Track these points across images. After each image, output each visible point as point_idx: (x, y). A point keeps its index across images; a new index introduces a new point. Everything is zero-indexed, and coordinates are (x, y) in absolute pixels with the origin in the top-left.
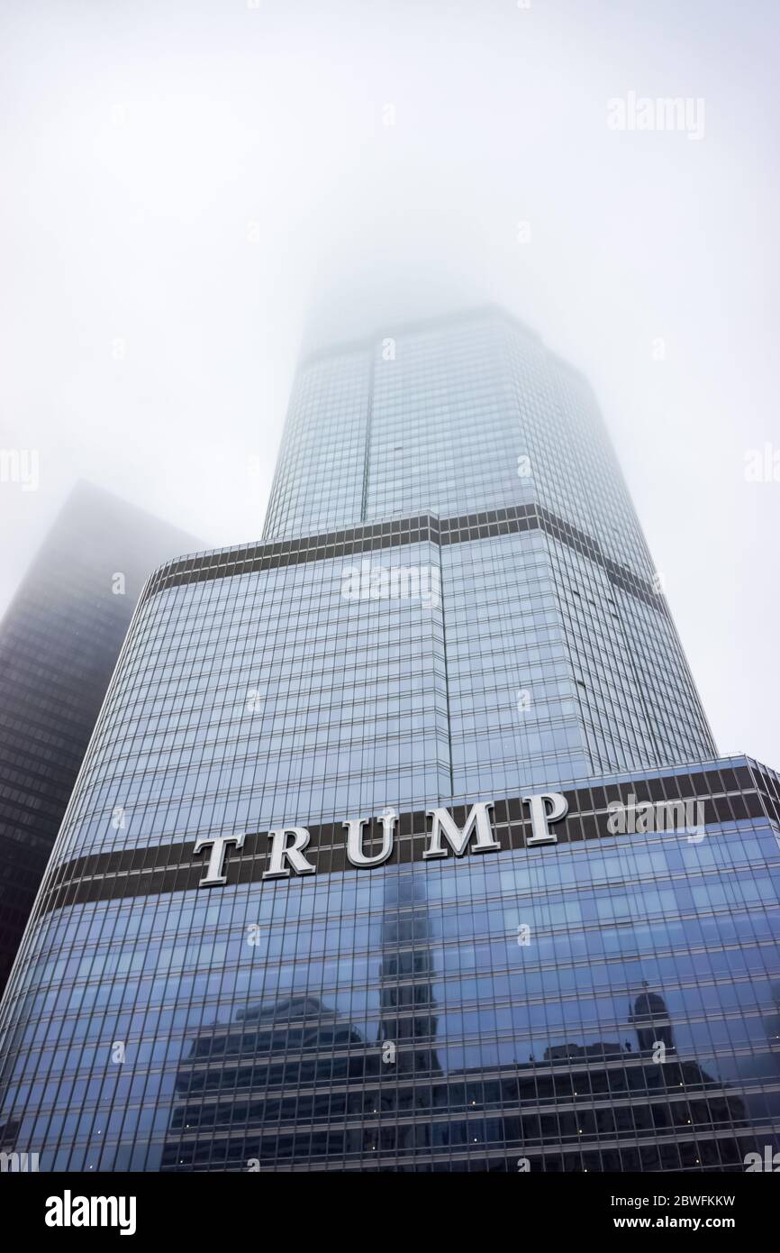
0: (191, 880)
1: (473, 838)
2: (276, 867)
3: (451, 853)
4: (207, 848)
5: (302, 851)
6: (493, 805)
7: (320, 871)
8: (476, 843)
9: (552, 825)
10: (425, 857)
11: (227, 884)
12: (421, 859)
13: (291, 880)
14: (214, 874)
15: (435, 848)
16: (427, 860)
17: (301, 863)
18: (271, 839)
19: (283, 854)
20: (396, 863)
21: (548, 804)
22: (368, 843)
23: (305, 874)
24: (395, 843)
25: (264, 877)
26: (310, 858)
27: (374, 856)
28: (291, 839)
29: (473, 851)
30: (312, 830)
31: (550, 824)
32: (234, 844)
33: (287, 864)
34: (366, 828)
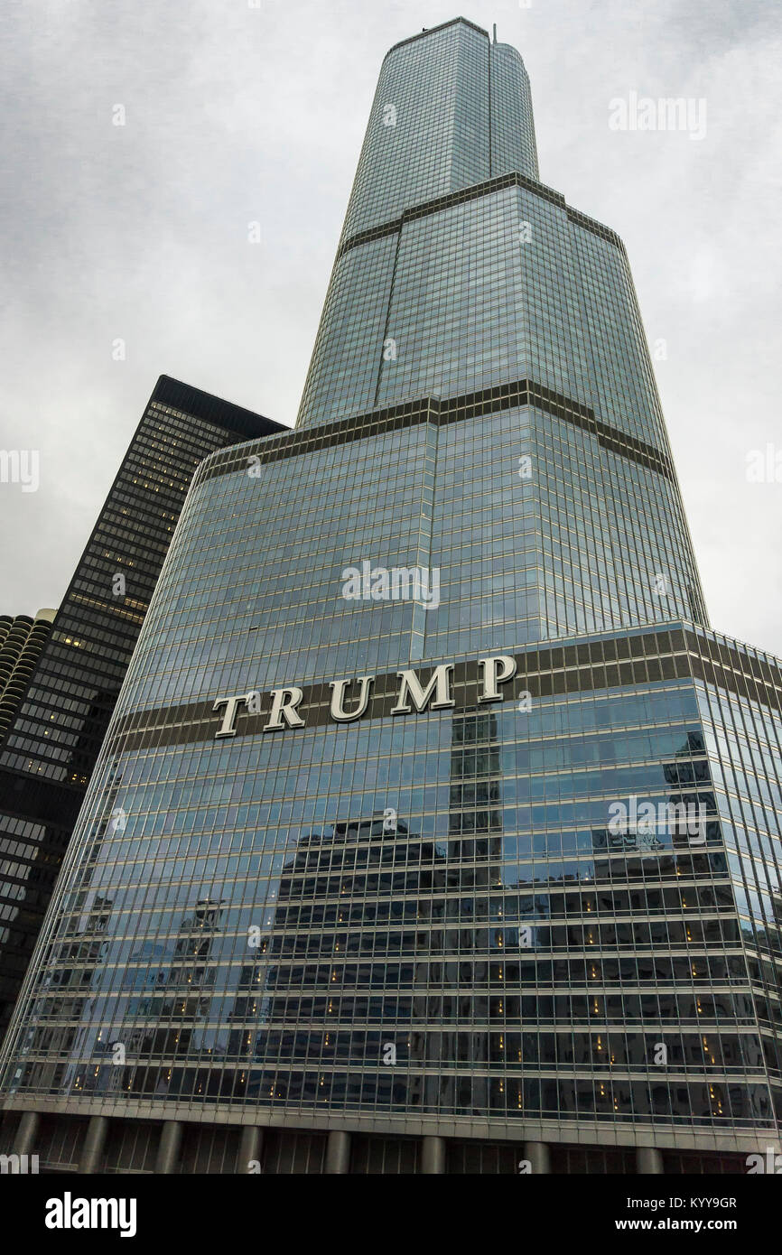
0: (209, 733)
1: (433, 696)
2: (274, 722)
3: (414, 710)
4: (223, 706)
5: (296, 709)
6: (453, 668)
7: (308, 725)
8: (435, 701)
9: (501, 685)
10: (392, 713)
11: (236, 736)
12: (389, 715)
13: (286, 732)
14: (226, 728)
15: (401, 706)
16: (394, 715)
17: (293, 718)
18: (273, 698)
19: (281, 710)
20: (369, 718)
21: (500, 666)
22: (348, 701)
23: (297, 727)
24: (370, 701)
25: (264, 730)
26: (302, 714)
27: (352, 712)
28: (288, 697)
29: (432, 708)
30: (305, 690)
31: (499, 684)
32: (244, 703)
33: (283, 719)
34: (347, 687)
